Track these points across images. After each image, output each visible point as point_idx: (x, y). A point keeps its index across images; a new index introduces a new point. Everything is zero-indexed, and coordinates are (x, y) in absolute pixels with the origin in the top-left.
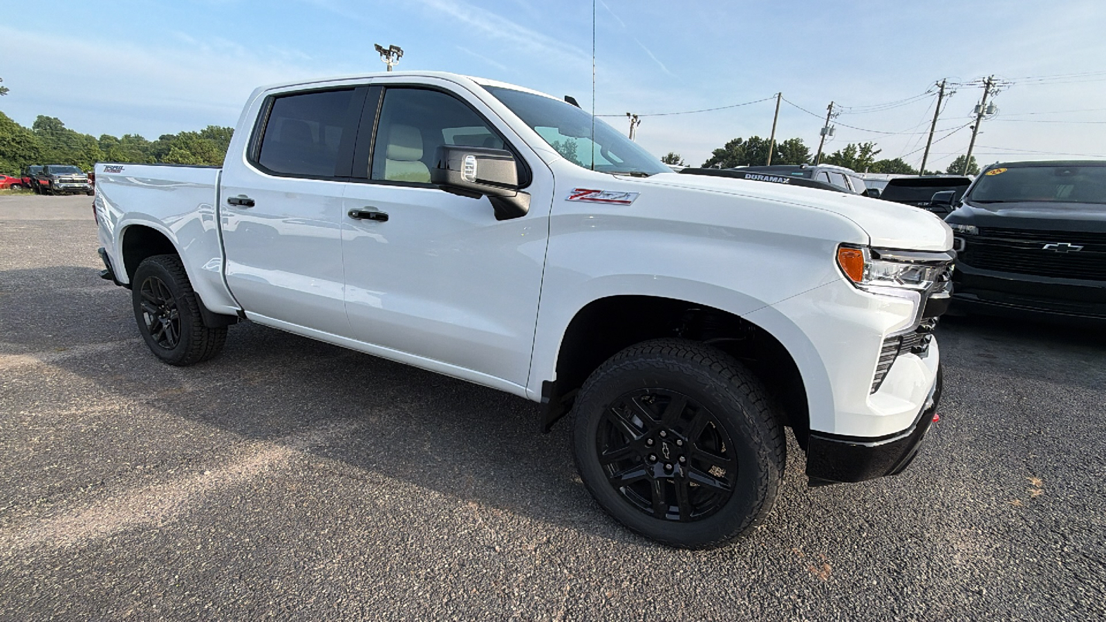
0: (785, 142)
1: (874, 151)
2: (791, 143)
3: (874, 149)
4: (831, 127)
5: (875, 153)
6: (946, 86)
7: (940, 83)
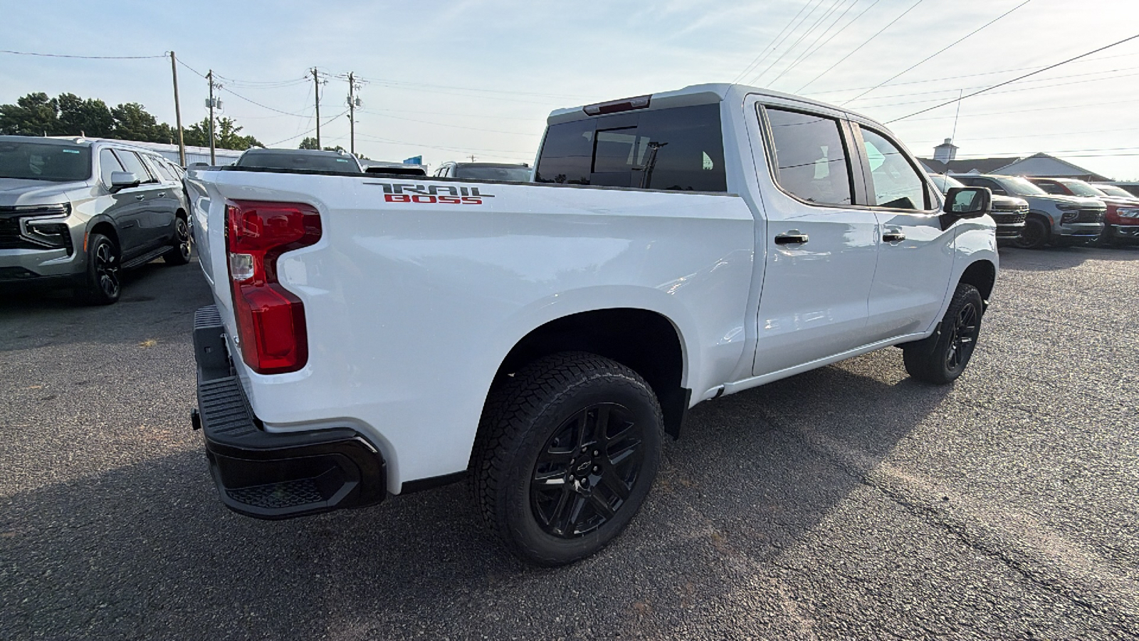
0: (120, 106)
1: (235, 127)
2: (128, 107)
3: (235, 125)
4: (217, 98)
5: (237, 129)
6: (318, 74)
7: (313, 70)
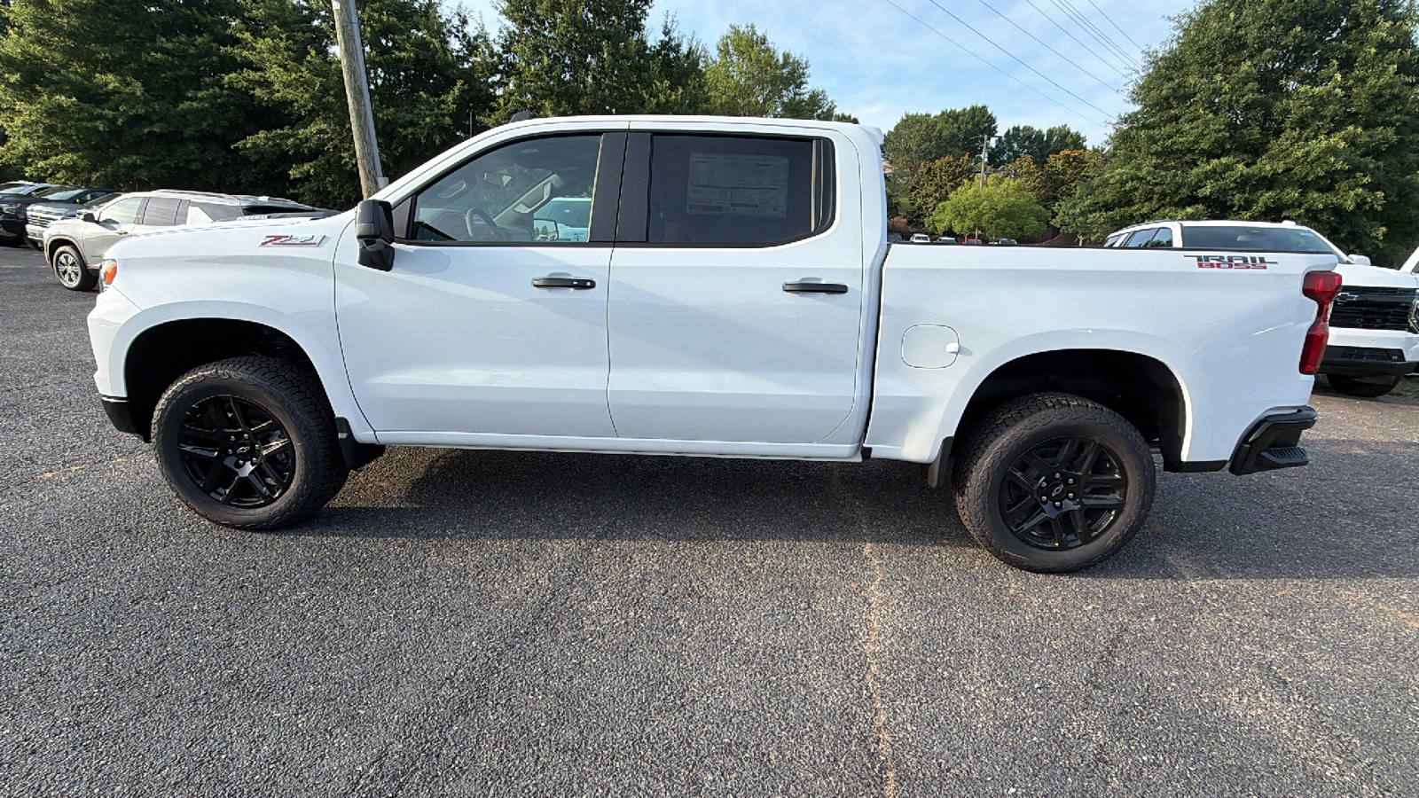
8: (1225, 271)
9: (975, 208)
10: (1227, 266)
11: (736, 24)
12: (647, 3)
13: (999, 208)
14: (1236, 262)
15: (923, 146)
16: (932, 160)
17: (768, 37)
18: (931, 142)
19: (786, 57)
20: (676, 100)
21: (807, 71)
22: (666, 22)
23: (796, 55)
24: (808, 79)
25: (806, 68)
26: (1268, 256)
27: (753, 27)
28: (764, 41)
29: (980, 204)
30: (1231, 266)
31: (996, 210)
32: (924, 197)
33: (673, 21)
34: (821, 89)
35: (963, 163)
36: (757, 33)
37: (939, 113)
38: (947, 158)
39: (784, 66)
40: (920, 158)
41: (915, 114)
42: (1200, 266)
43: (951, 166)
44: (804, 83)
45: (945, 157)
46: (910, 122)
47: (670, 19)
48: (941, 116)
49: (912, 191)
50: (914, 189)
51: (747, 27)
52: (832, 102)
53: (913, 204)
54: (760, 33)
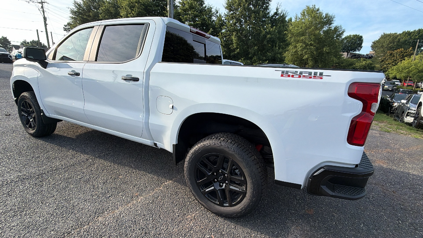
8: (296, 79)
9: (407, 69)
10: (298, 76)
11: (308, 5)
12: (270, 1)
13: (420, 69)
14: (304, 74)
15: (390, 45)
16: (394, 50)
17: (320, 8)
18: (394, 43)
19: (326, 15)
20: (272, 31)
21: (334, 19)
22: (277, 6)
23: (330, 14)
24: (334, 22)
25: (334, 18)
26: (325, 72)
27: (315, 6)
28: (318, 10)
29: (410, 67)
30: (300, 77)
31: (418, 69)
32: (387, 64)
33: (280, 6)
34: (340, 25)
35: (408, 51)
36: (316, 7)
37: (401, 32)
38: (401, 49)
39: (325, 18)
40: (388, 50)
41: (390, 33)
42: (282, 76)
43: (402, 53)
44: (332, 23)
45: (399, 49)
46: (385, 37)
47: (279, 5)
48: (402, 33)
49: (382, 62)
50: (383, 61)
51: (313, 6)
52: (344, 30)
53: (381, 67)
54: (317, 7)
